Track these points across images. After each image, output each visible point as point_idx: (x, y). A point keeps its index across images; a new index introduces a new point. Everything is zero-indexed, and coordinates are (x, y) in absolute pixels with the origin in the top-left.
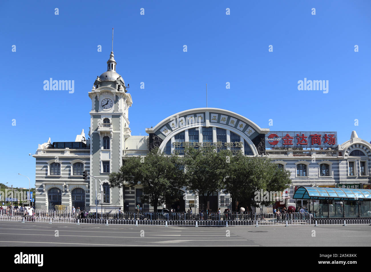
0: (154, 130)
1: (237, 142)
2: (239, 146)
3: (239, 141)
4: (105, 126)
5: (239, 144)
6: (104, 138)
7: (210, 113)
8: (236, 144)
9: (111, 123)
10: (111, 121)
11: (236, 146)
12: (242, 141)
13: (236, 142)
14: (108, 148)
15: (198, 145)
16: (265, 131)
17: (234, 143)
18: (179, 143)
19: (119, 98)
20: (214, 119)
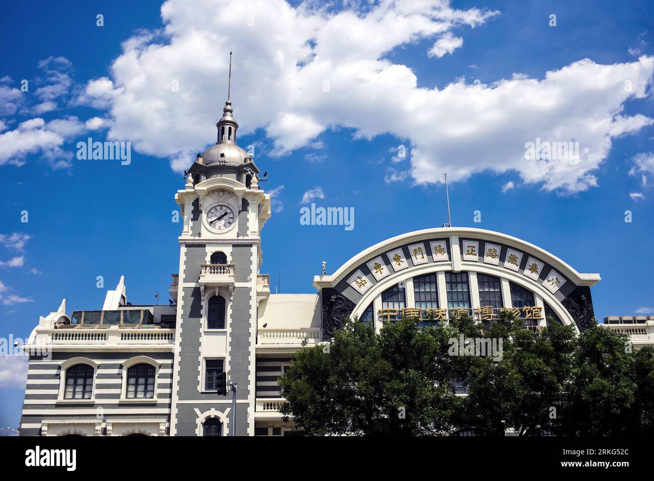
0: (335, 280)
1: (529, 307)
2: (534, 318)
3: (532, 303)
4: (213, 270)
5: (534, 313)
6: (210, 301)
7: (459, 238)
8: (527, 311)
9: (229, 263)
10: (229, 259)
11: (528, 316)
12: (539, 304)
13: (525, 308)
14: (222, 325)
15: (438, 315)
16: (590, 281)
17: (521, 311)
18: (394, 311)
19: (250, 204)
20: (472, 254)
